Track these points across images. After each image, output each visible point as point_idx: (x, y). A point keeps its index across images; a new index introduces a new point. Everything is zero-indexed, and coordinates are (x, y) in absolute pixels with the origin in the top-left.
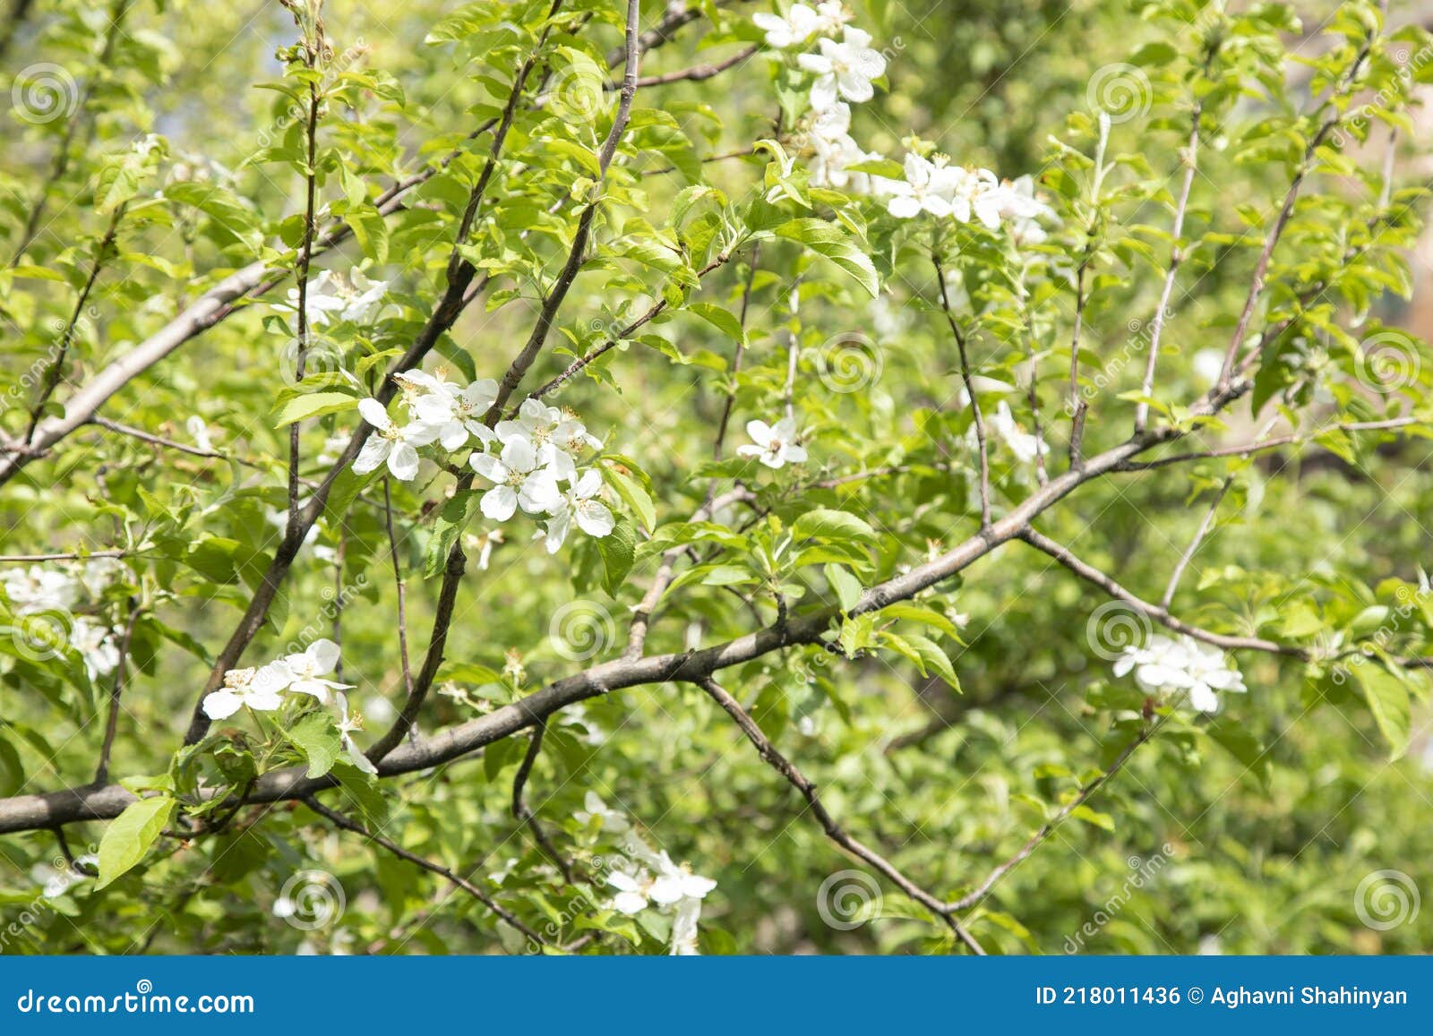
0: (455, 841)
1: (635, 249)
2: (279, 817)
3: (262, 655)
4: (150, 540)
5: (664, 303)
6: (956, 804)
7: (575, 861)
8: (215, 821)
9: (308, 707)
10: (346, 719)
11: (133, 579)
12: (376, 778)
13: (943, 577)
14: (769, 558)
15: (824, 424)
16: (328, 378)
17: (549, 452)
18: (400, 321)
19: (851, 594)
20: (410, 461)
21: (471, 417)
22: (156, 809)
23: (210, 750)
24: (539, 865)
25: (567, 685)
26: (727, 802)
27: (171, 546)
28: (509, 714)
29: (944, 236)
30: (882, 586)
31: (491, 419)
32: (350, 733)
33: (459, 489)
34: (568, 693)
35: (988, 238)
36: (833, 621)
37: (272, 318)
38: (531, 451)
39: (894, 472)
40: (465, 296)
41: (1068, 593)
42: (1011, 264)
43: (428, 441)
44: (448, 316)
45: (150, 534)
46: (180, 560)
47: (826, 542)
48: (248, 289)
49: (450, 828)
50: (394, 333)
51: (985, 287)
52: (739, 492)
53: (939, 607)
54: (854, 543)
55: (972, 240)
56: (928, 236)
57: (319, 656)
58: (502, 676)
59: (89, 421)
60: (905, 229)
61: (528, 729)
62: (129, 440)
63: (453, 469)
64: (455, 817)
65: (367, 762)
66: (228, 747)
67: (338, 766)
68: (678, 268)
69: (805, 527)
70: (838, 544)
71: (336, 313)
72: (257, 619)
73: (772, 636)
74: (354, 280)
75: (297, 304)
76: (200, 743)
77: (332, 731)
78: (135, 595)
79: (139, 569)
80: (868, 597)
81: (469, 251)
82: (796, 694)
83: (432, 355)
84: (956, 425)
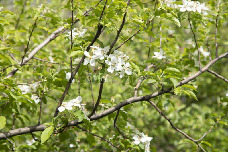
0: (101, 132)
1: (134, 20)
2: (70, 129)
3: (68, 99)
4: (46, 79)
5: (139, 30)
6: (192, 122)
7: (126, 135)
8: (61, 130)
9: (77, 109)
10: (84, 111)
11: (42, 87)
12: (90, 121)
13: (193, 79)
14: (160, 77)
15: (168, 52)
16: (78, 48)
17: (120, 59)
18: (89, 37)
19: (175, 83)
20: (94, 62)
21: (105, 54)
22: (51, 129)
23: (60, 117)
24: (119, 136)
25: (123, 103)
26: (148, 123)
27: (50, 80)
28: (113, 108)
29: (190, 15)
30: (181, 82)
31: (108, 54)
32: (85, 113)
33: (103, 67)
34: (124, 104)
35: (199, 15)
36: (173, 88)
37: (66, 37)
38: (116, 60)
39: (181, 60)
40: (101, 31)
41: (209, 81)
42: (203, 20)
43: (97, 59)
44: (98, 35)
45: (46, 78)
46: (51, 83)
47: (170, 74)
48: (60, 32)
49: (100, 130)
50: (88, 39)
51: (197, 24)
52: (152, 65)
53: (192, 85)
54: (175, 74)
55: (196, 15)
56: (187, 15)
57: (79, 99)
58: (110, 102)
59: (32, 58)
60: (183, 14)
61: (116, 111)
62: (39, 61)
63: (101, 64)
64: (101, 128)
65: (88, 118)
66: (63, 117)
67: (84, 119)
68: (142, 24)
69: (166, 71)
70: (172, 74)
71: (78, 36)
72: (66, 93)
73: (161, 92)
74: (80, 30)
75: (70, 34)
76: (58, 116)
77: (82, 113)
78: (43, 90)
79: (43, 85)
80: (179, 84)
81: (102, 23)
82: (164, 102)
83: (95, 43)
84: (193, 51)
